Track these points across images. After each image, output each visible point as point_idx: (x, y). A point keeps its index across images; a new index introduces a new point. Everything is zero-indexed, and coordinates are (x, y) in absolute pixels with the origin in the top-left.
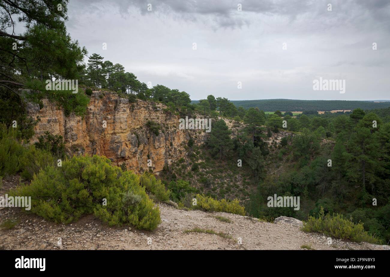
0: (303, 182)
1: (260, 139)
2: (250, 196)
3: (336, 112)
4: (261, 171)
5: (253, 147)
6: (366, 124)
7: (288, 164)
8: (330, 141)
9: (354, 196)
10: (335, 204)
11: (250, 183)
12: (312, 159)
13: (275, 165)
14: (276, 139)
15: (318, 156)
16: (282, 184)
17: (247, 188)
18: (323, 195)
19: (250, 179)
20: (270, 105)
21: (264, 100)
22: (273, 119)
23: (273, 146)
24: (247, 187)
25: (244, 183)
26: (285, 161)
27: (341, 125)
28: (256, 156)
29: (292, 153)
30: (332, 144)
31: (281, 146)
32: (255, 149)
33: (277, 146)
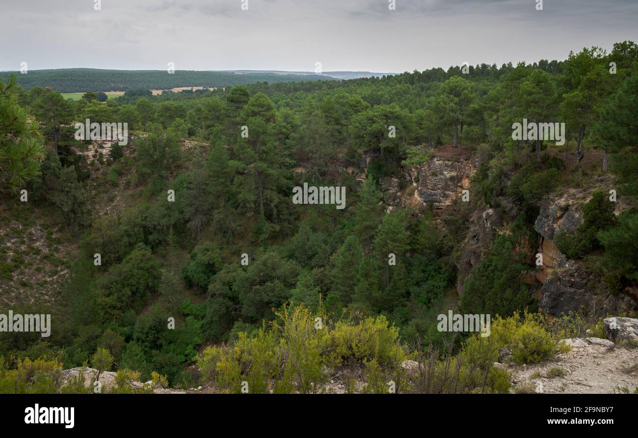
0: (164, 222)
1: (69, 149)
2: (66, 265)
3: (181, 91)
4: (82, 213)
5: (60, 166)
6: (253, 111)
7: (130, 192)
8: (196, 142)
9: (248, 230)
10: (221, 249)
11: (62, 240)
12: (171, 177)
13: (105, 197)
14: (102, 147)
15: (180, 172)
16: (126, 231)
17: (57, 250)
18: (199, 238)
19: (60, 231)
20: (61, 80)
21: (48, 70)
22: (91, 108)
23: (96, 162)
24: (57, 248)
25: (50, 242)
26: (122, 187)
27: (215, 115)
28: (69, 184)
29: (134, 170)
30: (200, 147)
31: (112, 159)
32: (66, 170)
33: (105, 160)
